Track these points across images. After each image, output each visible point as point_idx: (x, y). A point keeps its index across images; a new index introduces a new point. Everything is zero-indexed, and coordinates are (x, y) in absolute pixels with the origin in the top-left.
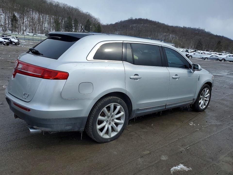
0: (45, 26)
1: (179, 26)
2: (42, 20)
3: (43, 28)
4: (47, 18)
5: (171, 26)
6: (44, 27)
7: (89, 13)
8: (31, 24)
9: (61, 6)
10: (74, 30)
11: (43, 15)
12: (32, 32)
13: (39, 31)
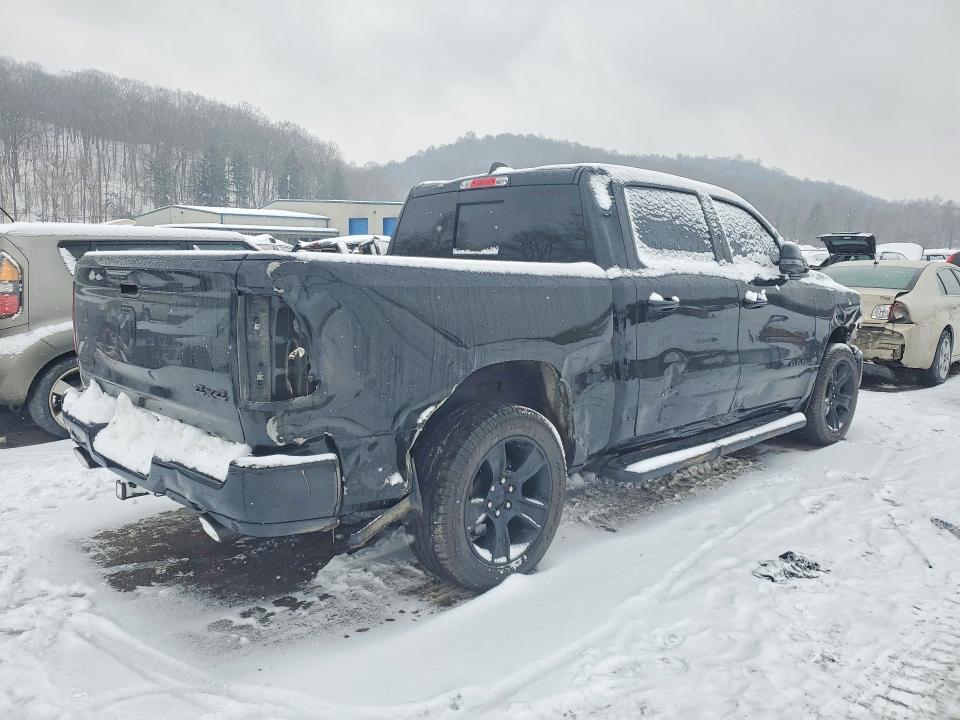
0: (110, 189)
1: (661, 155)
2: (95, 166)
3: (104, 198)
4: (120, 154)
5: (628, 156)
6: (106, 194)
7: (294, 125)
8: (49, 181)
9: (177, 105)
10: (232, 197)
11: (100, 143)
12: (55, 215)
13: (87, 211)
